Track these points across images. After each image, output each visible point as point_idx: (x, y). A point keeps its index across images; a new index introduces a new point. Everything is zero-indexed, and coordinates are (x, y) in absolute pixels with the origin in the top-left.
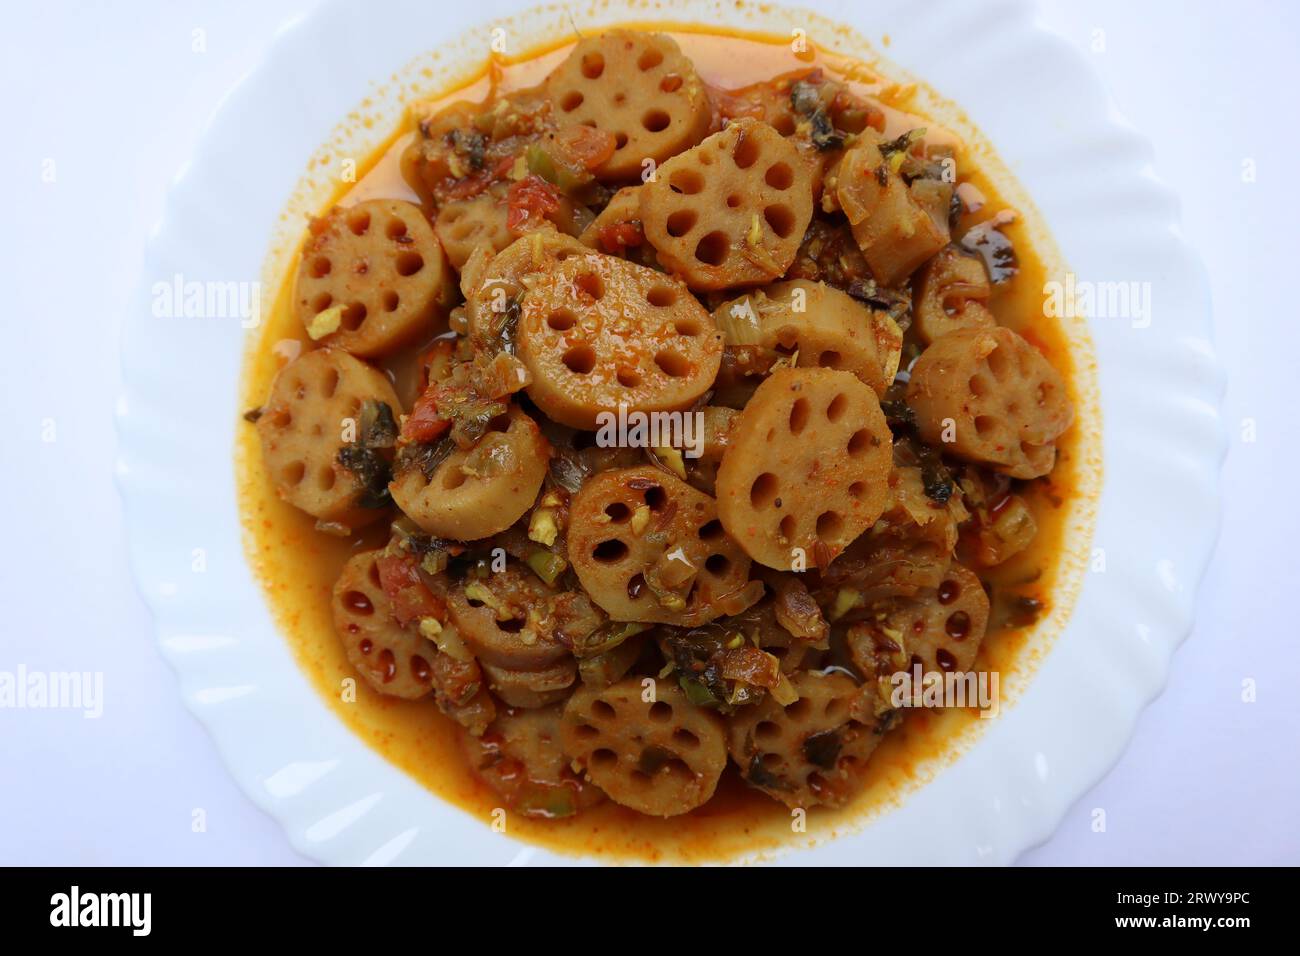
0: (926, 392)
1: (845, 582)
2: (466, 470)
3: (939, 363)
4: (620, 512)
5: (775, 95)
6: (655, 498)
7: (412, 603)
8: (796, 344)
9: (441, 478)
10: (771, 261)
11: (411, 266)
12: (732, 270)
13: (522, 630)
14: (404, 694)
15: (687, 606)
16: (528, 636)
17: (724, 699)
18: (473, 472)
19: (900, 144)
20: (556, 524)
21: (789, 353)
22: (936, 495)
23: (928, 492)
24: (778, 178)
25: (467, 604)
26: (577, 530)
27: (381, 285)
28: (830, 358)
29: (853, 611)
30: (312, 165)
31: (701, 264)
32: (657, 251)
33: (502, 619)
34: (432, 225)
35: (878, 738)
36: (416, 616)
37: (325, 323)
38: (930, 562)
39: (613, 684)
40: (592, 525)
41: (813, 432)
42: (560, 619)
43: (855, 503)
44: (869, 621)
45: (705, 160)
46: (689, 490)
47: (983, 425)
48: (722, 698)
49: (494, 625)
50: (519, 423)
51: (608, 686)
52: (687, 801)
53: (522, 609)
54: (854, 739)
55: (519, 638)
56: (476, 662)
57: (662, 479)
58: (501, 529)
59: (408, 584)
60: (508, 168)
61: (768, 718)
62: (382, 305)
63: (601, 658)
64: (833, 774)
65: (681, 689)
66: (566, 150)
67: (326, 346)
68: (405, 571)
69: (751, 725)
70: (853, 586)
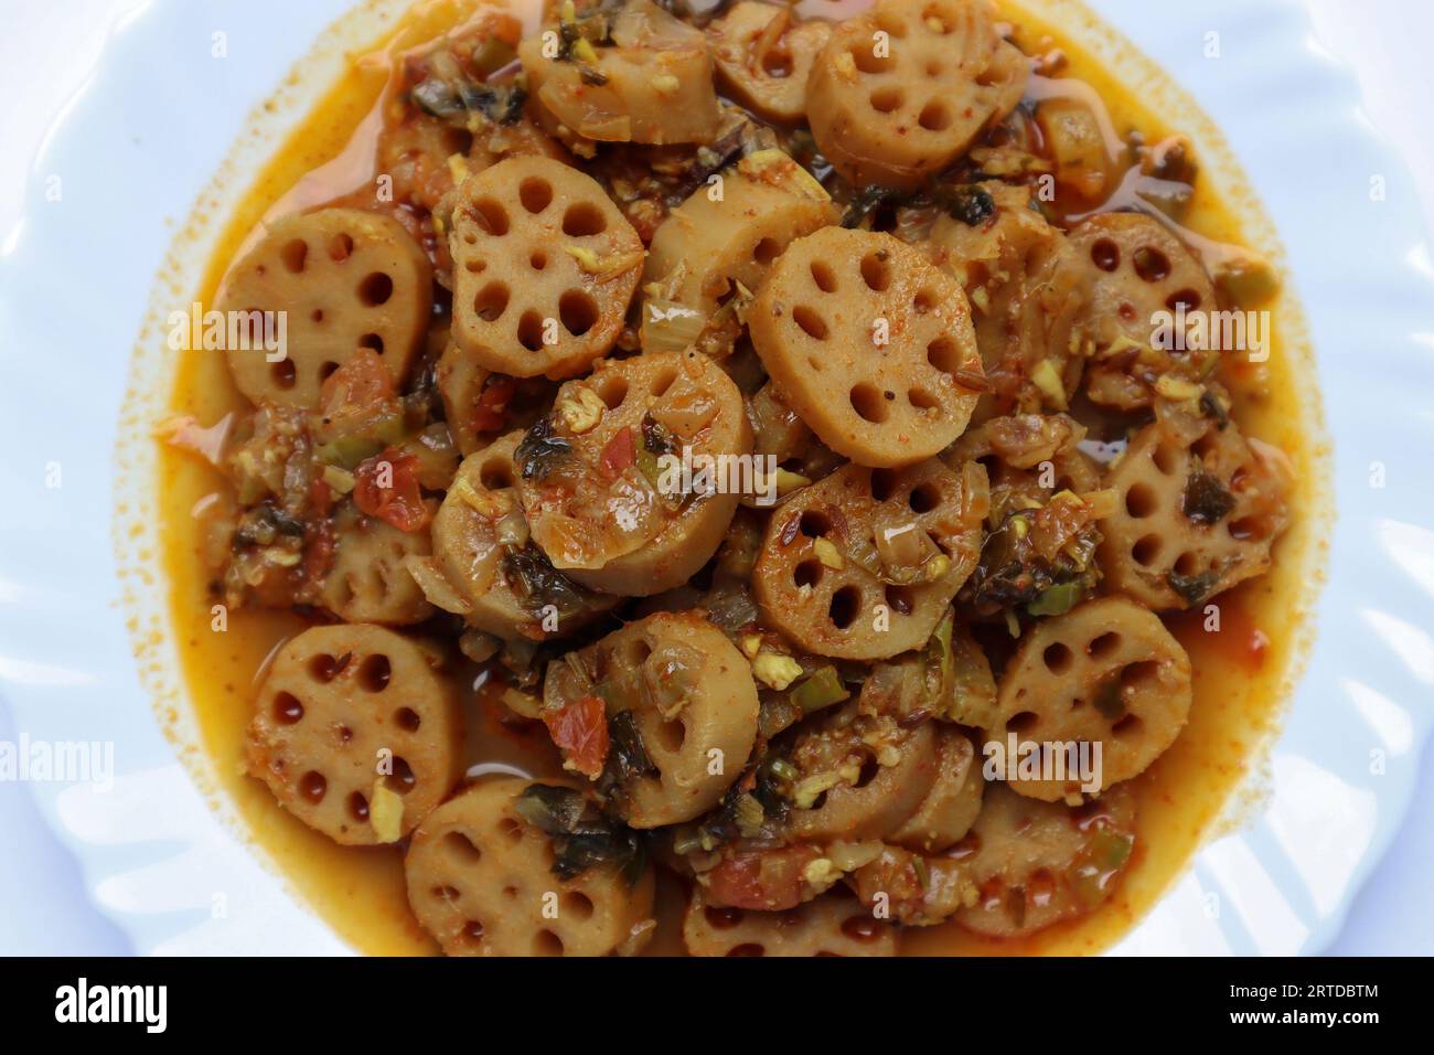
0: (860, 162)
1: (1024, 370)
2: (671, 713)
3: (835, 129)
4: (808, 572)
5: (408, 128)
6: (813, 525)
7: (780, 874)
8: (729, 279)
9: (662, 751)
10: (624, 258)
11: (377, 673)
12: (610, 307)
13: (879, 761)
15: (950, 557)
16: (890, 757)
17: (1078, 573)
18: (677, 706)
20: (783, 654)
21: (734, 292)
22: (981, 213)
23: (972, 223)
24: (536, 197)
25: (815, 813)
26: (802, 626)
27: (379, 721)
28: (766, 250)
29: (1065, 377)
30: (170, 736)
31: (588, 335)
32: (543, 375)
33: (855, 780)
34: (340, 621)
35: (1231, 430)
36: (799, 882)
37: (387, 817)
38: (1052, 262)
39: (999, 696)
40: (803, 610)
41: (838, 317)
42: (890, 709)
43: (937, 312)
44: (1089, 365)
45: (476, 267)
46: (824, 484)
47: (932, 119)
48: (1075, 576)
49: (859, 791)
50: (651, 629)
51: (998, 703)
52: (1179, 686)
53: (856, 751)
54: (1217, 458)
55: (889, 769)
56: (888, 842)
57: (798, 506)
58: (757, 712)
59: (755, 868)
60: (328, 496)
61: (1131, 541)
62: (405, 733)
63: (958, 688)
64: (1243, 505)
65: (1043, 619)
66: (354, 411)
67: (414, 830)
68: (739, 865)
69: (1129, 565)
70: (1033, 361)
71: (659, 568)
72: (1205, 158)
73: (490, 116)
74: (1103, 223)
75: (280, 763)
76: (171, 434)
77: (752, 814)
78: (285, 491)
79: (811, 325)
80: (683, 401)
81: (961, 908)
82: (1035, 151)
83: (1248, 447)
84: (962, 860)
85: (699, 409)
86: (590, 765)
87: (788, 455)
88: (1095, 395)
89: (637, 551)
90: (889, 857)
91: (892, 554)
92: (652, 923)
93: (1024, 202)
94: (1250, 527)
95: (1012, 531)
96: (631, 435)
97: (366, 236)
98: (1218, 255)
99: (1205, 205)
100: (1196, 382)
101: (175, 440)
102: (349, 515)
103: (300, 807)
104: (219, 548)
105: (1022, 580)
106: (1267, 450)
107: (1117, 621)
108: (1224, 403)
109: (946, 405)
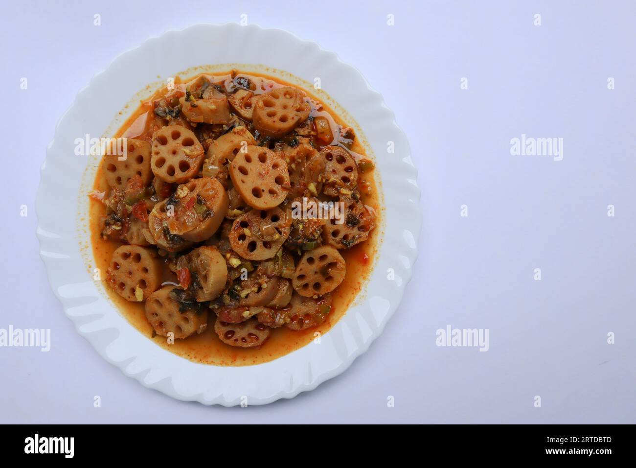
1: (306, 186)
2: (204, 273)
4: (242, 237)
5: (154, 119)
6: (244, 224)
7: (236, 315)
8: (226, 159)
9: (203, 282)
10: (198, 152)
11: (138, 258)
12: (194, 165)
13: (262, 287)
14: (265, 337)
15: (281, 235)
16: (265, 286)
18: (205, 272)
19: (188, 94)
20: (236, 258)
21: (227, 162)
22: (294, 144)
23: (292, 146)
24: (176, 136)
25: (246, 299)
26: (240, 251)
27: (138, 270)
28: (235, 151)
29: (317, 188)
31: (186, 172)
33: (256, 291)
34: (130, 245)
35: (360, 202)
36: (241, 317)
37: (139, 294)
38: (313, 157)
39: (295, 270)
40: (241, 247)
41: (251, 169)
42: (265, 273)
43: (279, 169)
44: (324, 185)
45: (157, 153)
46: (247, 214)
47: (283, 119)
48: (315, 240)
49: (257, 294)
50: (200, 251)
51: (295, 272)
52: (342, 269)
53: (257, 283)
54: (356, 210)
55: (264, 289)
56: (265, 307)
57: (239, 220)
58: (227, 274)
59: (229, 313)
60: (127, 212)
61: (331, 231)
62: (144, 274)
63: (284, 268)
64: (362, 222)
65: (307, 251)
66: (131, 190)
67: (147, 298)
68: (226, 312)
69: (331, 237)
70: (308, 183)
71: (199, 235)
72: (357, 133)
73: (172, 116)
74: (329, 148)
75: (114, 280)
76: (93, 195)
77: (227, 299)
78: (117, 210)
79: (243, 171)
80: (207, 190)
81: (286, 323)
82: (313, 130)
83: (364, 207)
84: (286, 311)
85: (211, 193)
86: (184, 286)
87: (239, 206)
88: (325, 193)
89: (192, 230)
90: (265, 311)
91: (264, 233)
92: (206, 325)
93: (307, 142)
94: (363, 228)
95: (299, 227)
96: (194, 199)
97: (137, 146)
98: (359, 157)
99: (357, 145)
100: (351, 190)
101: (94, 197)
102: (132, 217)
103: (119, 291)
104: (102, 224)
105: (300, 241)
106: (370, 209)
107: (326, 252)
108: (358, 196)
109: (279, 194)
